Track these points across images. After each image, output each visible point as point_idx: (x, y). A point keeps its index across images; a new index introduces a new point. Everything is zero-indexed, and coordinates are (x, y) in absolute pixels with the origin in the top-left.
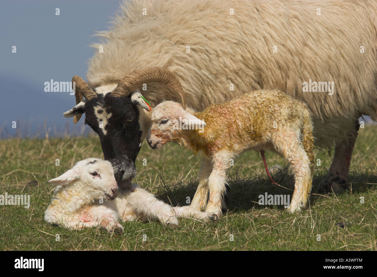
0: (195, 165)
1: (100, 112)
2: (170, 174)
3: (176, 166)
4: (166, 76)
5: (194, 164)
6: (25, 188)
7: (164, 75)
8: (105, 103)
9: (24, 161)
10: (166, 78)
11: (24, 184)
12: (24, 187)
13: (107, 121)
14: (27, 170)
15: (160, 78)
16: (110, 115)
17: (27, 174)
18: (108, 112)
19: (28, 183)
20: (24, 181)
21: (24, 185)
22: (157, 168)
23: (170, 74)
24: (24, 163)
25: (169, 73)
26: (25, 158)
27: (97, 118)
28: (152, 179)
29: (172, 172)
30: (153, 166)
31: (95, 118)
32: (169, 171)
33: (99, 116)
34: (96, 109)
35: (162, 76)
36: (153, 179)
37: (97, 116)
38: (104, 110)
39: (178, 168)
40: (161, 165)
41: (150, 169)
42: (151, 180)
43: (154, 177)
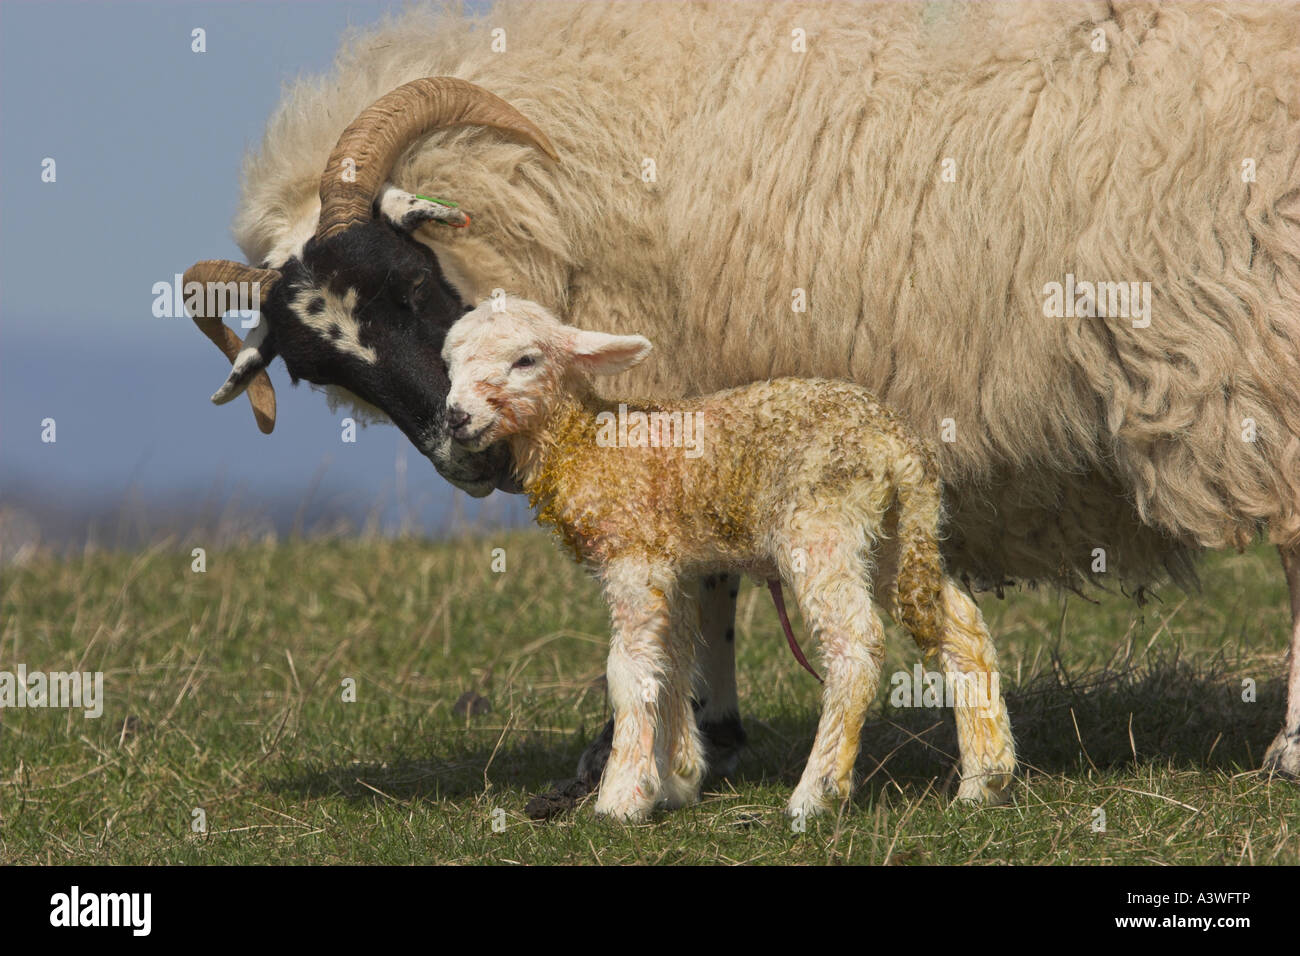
0: (1173, 614)
1: (315, 308)
2: (1085, 644)
3: (1106, 618)
4: (449, 99)
5: (1170, 611)
6: (586, 697)
7: (440, 96)
8: (315, 271)
9: (582, 601)
10: (451, 103)
11: (584, 681)
12: (584, 692)
13: (355, 319)
14: (593, 632)
15: (435, 111)
16: (352, 297)
17: (592, 645)
18: (339, 291)
19: (597, 680)
20: (583, 671)
21: (581, 686)
22: (1040, 625)
23: (458, 85)
24: (583, 608)
25: (451, 85)
26: (585, 593)
27: (320, 331)
28: (1024, 661)
29: (1093, 638)
30: (1029, 618)
31: (312, 335)
32: (1084, 633)
33: (320, 322)
34: (299, 307)
35: (437, 101)
36: (1027, 663)
37: (314, 326)
38: (323, 293)
39: (1114, 622)
40: (1055, 615)
41: (1021, 627)
42: (1019, 665)
43: (1032, 658)
